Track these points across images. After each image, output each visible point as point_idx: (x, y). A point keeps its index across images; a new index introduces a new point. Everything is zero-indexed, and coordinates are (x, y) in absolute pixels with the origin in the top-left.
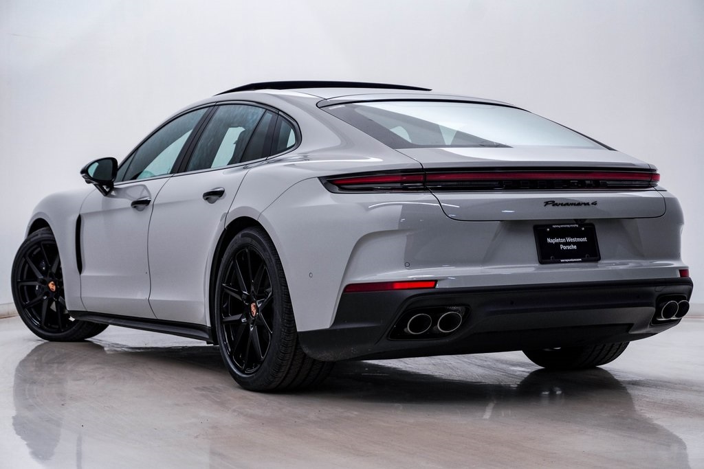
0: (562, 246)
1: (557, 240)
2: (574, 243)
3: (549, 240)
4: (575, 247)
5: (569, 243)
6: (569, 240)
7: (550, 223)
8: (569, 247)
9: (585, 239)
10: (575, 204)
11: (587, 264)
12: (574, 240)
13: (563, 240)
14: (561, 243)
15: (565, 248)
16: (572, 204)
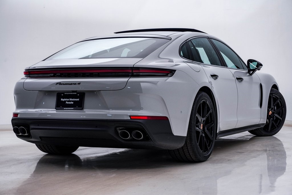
0: (67, 102)
1: (65, 100)
2: (72, 101)
3: (62, 100)
4: (73, 103)
5: (70, 101)
6: (71, 99)
7: (64, 92)
8: (70, 103)
9: (78, 100)
10: (69, 84)
11: (75, 110)
12: (73, 100)
13: (68, 100)
14: (66, 101)
15: (68, 103)
16: (68, 84)
